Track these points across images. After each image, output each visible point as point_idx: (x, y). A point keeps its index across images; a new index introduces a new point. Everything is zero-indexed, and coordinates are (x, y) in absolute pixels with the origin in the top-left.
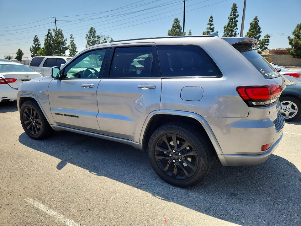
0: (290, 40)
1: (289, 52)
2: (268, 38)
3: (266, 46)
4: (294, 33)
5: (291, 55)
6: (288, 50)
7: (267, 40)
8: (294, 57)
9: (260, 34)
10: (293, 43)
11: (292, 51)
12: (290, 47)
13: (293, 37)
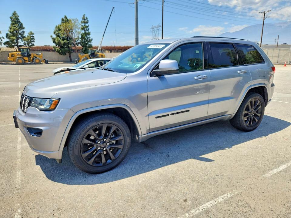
0: (53, 39)
1: (55, 49)
2: (32, 35)
3: (33, 43)
4: (54, 33)
5: (57, 52)
6: (54, 48)
7: (32, 37)
8: (60, 54)
9: (24, 30)
10: (57, 41)
11: (58, 49)
12: (54, 45)
13: (54, 36)
